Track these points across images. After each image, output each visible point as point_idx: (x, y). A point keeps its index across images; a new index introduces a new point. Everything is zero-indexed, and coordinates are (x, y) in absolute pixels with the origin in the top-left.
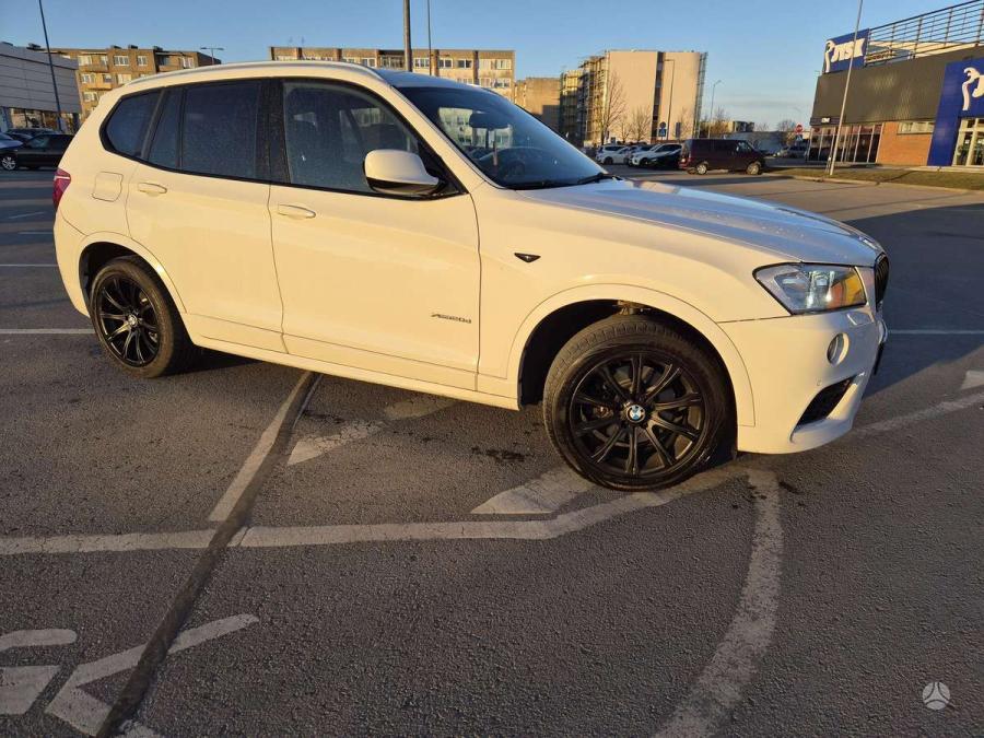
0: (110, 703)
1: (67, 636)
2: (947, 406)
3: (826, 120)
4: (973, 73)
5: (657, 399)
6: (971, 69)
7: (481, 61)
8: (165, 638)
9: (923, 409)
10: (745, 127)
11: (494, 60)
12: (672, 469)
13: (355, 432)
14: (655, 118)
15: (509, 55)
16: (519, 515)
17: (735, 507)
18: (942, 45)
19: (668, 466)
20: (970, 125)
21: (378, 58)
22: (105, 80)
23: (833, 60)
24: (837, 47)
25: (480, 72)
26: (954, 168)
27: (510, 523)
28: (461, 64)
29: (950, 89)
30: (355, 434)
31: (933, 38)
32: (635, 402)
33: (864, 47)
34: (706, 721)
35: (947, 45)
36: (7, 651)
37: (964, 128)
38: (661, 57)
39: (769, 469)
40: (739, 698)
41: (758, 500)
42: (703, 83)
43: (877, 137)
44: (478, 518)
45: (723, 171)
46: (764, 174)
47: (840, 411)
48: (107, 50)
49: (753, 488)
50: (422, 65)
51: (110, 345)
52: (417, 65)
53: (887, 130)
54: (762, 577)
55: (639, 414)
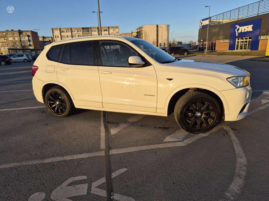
0: (105, 190)
1: (85, 177)
2: (261, 108)
3: (202, 40)
4: (238, 27)
5: (203, 111)
6: (237, 26)
7: (110, 29)
8: (109, 175)
9: (256, 109)
10: (180, 43)
11: (113, 29)
12: (208, 127)
13: (123, 126)
14: (157, 42)
15: (117, 27)
16: (175, 141)
17: (224, 135)
18: (229, 20)
19: (207, 126)
20: (238, 40)
21: (82, 30)
22: (5, 39)
23: (202, 25)
24: (203, 22)
25: (110, 32)
26: (236, 51)
27: (174, 143)
28: (105, 30)
29: (232, 31)
30: (124, 126)
31: (227, 18)
32: (198, 112)
33: (210, 21)
34: (241, 179)
35: (231, 20)
36: (72, 182)
37: (237, 41)
38: (157, 26)
39: (228, 126)
40: (246, 174)
41: (228, 133)
42: (169, 32)
43: (215, 44)
44: (165, 143)
45: (178, 55)
46: (189, 55)
47: (245, 110)
48: (5, 31)
49: (226, 130)
50: (94, 31)
51: (51, 110)
52: (93, 31)
53: (217, 42)
54: (238, 149)
55: (200, 114)
